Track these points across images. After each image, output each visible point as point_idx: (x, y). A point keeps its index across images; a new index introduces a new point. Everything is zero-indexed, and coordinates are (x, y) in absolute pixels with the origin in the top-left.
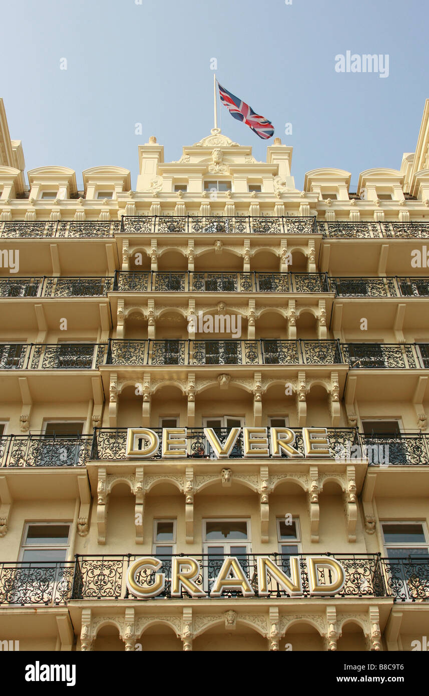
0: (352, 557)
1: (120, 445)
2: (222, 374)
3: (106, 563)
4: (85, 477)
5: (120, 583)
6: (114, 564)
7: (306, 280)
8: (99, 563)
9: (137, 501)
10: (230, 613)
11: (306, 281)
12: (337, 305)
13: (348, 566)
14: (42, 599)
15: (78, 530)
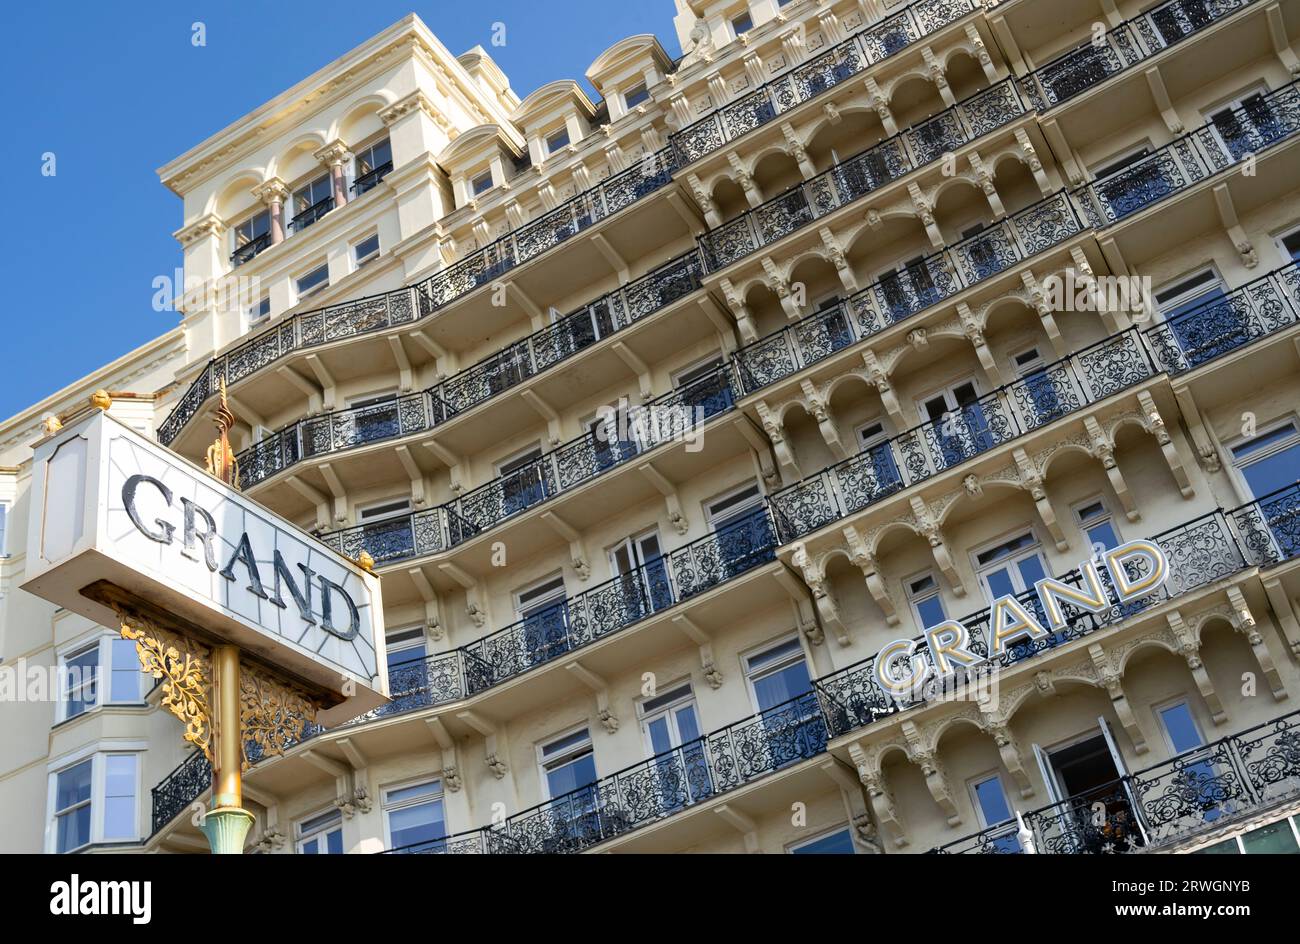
0: (1182, 530)
1: (810, 507)
2: (910, 332)
3: (854, 677)
4: (783, 571)
5: (881, 696)
6: (864, 673)
7: (982, 106)
8: (846, 680)
9: (866, 573)
10: (1040, 675)
11: (983, 109)
12: (1047, 125)
13: (1181, 545)
14: (795, 752)
15: (809, 639)
